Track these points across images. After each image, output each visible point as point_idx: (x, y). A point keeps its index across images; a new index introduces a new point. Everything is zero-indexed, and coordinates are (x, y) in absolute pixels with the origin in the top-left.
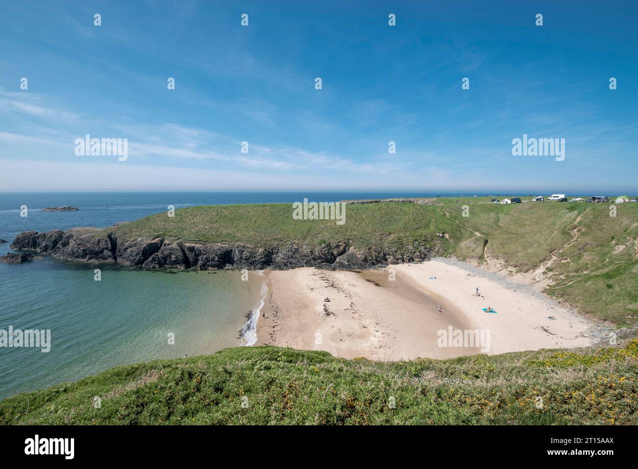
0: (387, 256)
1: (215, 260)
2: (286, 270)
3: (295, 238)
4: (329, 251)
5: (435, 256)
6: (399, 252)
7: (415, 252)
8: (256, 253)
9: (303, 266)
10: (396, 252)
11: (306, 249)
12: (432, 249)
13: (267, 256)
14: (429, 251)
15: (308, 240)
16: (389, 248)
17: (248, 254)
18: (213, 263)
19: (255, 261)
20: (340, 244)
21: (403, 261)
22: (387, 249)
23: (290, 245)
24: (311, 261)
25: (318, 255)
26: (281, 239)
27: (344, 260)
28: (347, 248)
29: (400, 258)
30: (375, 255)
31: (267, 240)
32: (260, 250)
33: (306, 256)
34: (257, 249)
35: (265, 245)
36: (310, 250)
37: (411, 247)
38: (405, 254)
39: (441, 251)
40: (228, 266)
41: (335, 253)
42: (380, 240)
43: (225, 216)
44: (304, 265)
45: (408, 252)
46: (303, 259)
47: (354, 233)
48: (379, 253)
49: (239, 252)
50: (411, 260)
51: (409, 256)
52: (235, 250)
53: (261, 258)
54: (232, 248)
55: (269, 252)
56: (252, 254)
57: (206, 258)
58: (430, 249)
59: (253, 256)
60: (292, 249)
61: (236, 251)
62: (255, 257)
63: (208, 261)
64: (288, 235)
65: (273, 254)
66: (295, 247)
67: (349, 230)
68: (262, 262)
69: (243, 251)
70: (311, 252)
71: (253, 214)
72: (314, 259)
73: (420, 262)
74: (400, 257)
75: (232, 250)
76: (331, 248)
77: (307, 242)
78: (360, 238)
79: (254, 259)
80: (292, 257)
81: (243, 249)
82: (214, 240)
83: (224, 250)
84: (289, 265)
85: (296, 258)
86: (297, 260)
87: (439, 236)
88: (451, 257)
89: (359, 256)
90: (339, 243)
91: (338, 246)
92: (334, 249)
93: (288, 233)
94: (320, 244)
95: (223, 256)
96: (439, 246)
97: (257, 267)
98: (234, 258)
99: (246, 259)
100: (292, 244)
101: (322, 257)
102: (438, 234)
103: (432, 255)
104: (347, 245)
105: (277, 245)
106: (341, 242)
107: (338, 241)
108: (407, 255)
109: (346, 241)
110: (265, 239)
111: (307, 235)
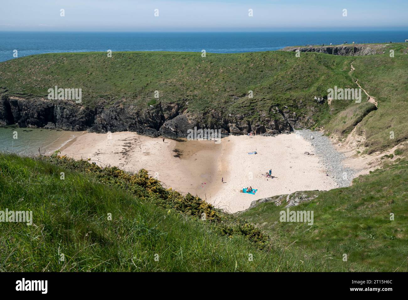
0: (230, 124)
1: (35, 117)
2: (103, 133)
3: (125, 96)
4: (158, 113)
5: (302, 128)
6: (245, 119)
7: (268, 121)
8: (77, 112)
9: (126, 130)
10: (242, 118)
11: (132, 110)
12: (301, 118)
13: (88, 115)
14: (295, 121)
15: (138, 99)
16: (232, 114)
17: (68, 112)
18: (32, 119)
19: (75, 120)
20: (172, 105)
21: (249, 131)
22: (230, 115)
23: (116, 104)
24: (136, 124)
25: (144, 118)
26: (109, 96)
27: (171, 125)
28: (180, 111)
29: (246, 128)
30: (211, 122)
31: (92, 97)
32: (82, 108)
33: (131, 118)
34: (79, 107)
35: (89, 102)
36: (136, 111)
37: (264, 114)
38: (254, 123)
39: (311, 121)
40: (50, 125)
41: (166, 116)
42: (226, 102)
43: (63, 67)
44: (128, 129)
45: (259, 120)
46: (127, 122)
47: (196, 92)
48: (219, 119)
49: (60, 109)
50: (261, 131)
51: (258, 126)
52: (56, 107)
53: (82, 118)
54: (54, 104)
55: (91, 111)
56: (73, 113)
57: (26, 114)
58: (297, 118)
59: (74, 115)
60: (117, 109)
61: (58, 108)
62: (76, 116)
63: (28, 118)
64: (119, 92)
65: (96, 114)
66: (121, 106)
67: (191, 89)
68: (82, 122)
69: (64, 108)
70: (137, 113)
71: (93, 64)
72: (141, 122)
73: (273, 134)
74: (246, 125)
75: (53, 107)
76: (161, 110)
77: (136, 101)
78: (200, 99)
79: (74, 119)
80: (116, 119)
81: (65, 106)
82: (39, 95)
83: (45, 106)
84: (109, 128)
85: (121, 120)
86: (121, 122)
87: (316, 101)
88: (319, 130)
89: (190, 122)
90: (171, 103)
91: (169, 108)
92: (165, 111)
93: (120, 89)
94: (149, 105)
95: (44, 113)
96: (311, 114)
97: (75, 128)
98: (56, 116)
99: (66, 118)
100: (118, 103)
101: (150, 121)
102: (315, 98)
103: (298, 127)
104: (181, 107)
105: (102, 103)
106: (174, 103)
107: (169, 102)
108: (256, 124)
109: (181, 102)
110: (91, 96)
111: (140, 92)
